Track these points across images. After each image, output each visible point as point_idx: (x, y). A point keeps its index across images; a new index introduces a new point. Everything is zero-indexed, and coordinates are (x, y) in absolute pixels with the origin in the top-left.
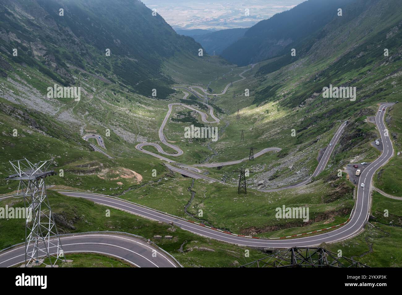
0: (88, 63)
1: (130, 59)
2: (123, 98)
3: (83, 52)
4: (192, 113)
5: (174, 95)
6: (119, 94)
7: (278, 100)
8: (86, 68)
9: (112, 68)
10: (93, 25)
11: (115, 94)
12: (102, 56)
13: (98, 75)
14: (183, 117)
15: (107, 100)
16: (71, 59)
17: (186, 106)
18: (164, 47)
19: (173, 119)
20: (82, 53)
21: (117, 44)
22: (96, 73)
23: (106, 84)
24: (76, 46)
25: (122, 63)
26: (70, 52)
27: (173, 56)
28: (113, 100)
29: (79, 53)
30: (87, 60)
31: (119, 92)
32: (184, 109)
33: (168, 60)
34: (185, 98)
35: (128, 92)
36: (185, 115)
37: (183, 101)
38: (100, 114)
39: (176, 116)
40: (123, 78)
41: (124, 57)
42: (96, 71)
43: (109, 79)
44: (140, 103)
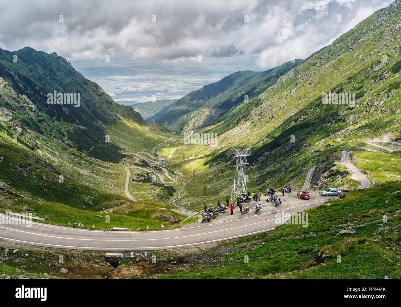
0: (46, 129)
1: (79, 127)
2: (84, 162)
3: (40, 118)
4: (150, 175)
5: (126, 160)
6: (79, 157)
7: (230, 160)
8: (45, 133)
9: (66, 134)
10: (42, 94)
11: (76, 158)
12: (54, 123)
13: (56, 140)
14: (142, 178)
15: (70, 163)
16: (31, 125)
17: (142, 169)
18: (106, 116)
19: (133, 180)
20: (39, 120)
21: (66, 112)
22: (54, 139)
23: (65, 149)
24: (34, 113)
25: (73, 130)
26: (28, 119)
27: (115, 124)
28: (75, 163)
29: (36, 119)
30: (44, 126)
31: (78, 156)
32: (141, 171)
33: (111, 128)
34: (136, 162)
35: (86, 156)
36: (144, 176)
37: (137, 165)
38: (70, 175)
39: (136, 178)
40: (77, 143)
41: (73, 124)
42: (54, 137)
43: (67, 144)
44: (99, 166)
